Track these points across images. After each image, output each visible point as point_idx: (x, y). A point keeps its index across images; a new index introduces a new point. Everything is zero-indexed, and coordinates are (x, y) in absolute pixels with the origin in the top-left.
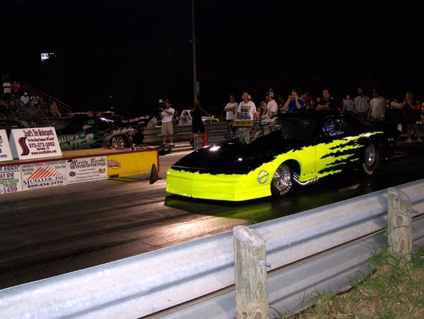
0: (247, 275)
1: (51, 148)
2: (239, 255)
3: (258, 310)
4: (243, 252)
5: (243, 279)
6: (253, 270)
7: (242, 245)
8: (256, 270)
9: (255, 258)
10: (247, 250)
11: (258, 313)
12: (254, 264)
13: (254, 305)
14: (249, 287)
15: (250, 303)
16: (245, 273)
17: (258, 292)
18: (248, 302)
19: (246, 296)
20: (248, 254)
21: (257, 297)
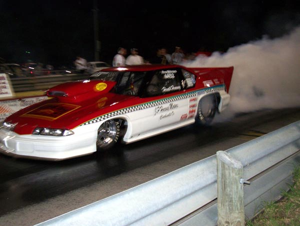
0: (230, 191)
1: (4, 90)
2: (223, 175)
3: (238, 220)
4: (227, 172)
5: (227, 195)
6: (235, 187)
7: (226, 166)
8: (237, 187)
9: (237, 177)
10: (231, 171)
11: (239, 222)
12: (236, 182)
13: (236, 215)
14: (231, 201)
15: (232, 214)
16: (228, 189)
17: (239, 205)
18: (231, 213)
19: (229, 208)
20: (231, 175)
21: (238, 209)
